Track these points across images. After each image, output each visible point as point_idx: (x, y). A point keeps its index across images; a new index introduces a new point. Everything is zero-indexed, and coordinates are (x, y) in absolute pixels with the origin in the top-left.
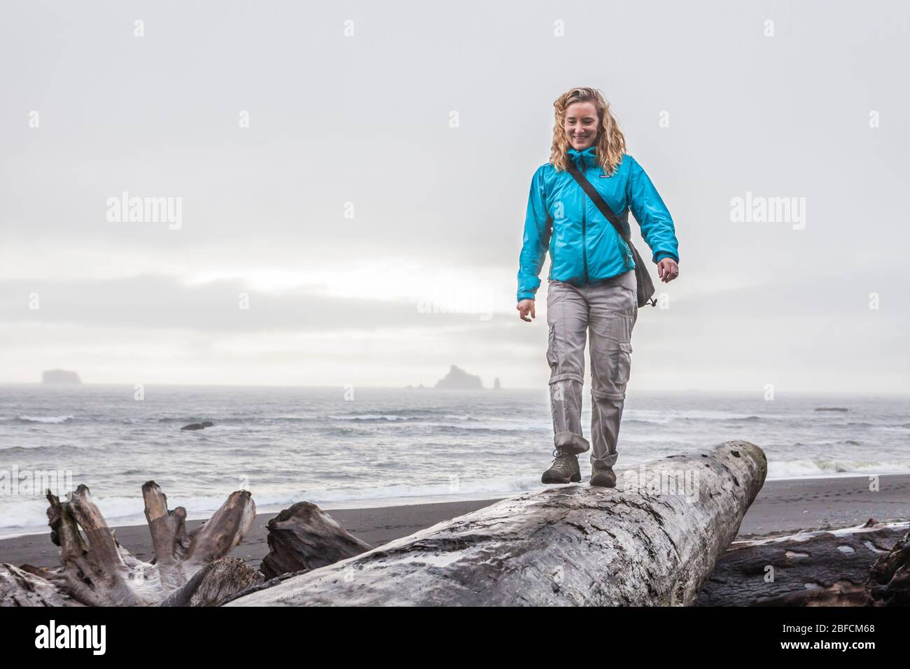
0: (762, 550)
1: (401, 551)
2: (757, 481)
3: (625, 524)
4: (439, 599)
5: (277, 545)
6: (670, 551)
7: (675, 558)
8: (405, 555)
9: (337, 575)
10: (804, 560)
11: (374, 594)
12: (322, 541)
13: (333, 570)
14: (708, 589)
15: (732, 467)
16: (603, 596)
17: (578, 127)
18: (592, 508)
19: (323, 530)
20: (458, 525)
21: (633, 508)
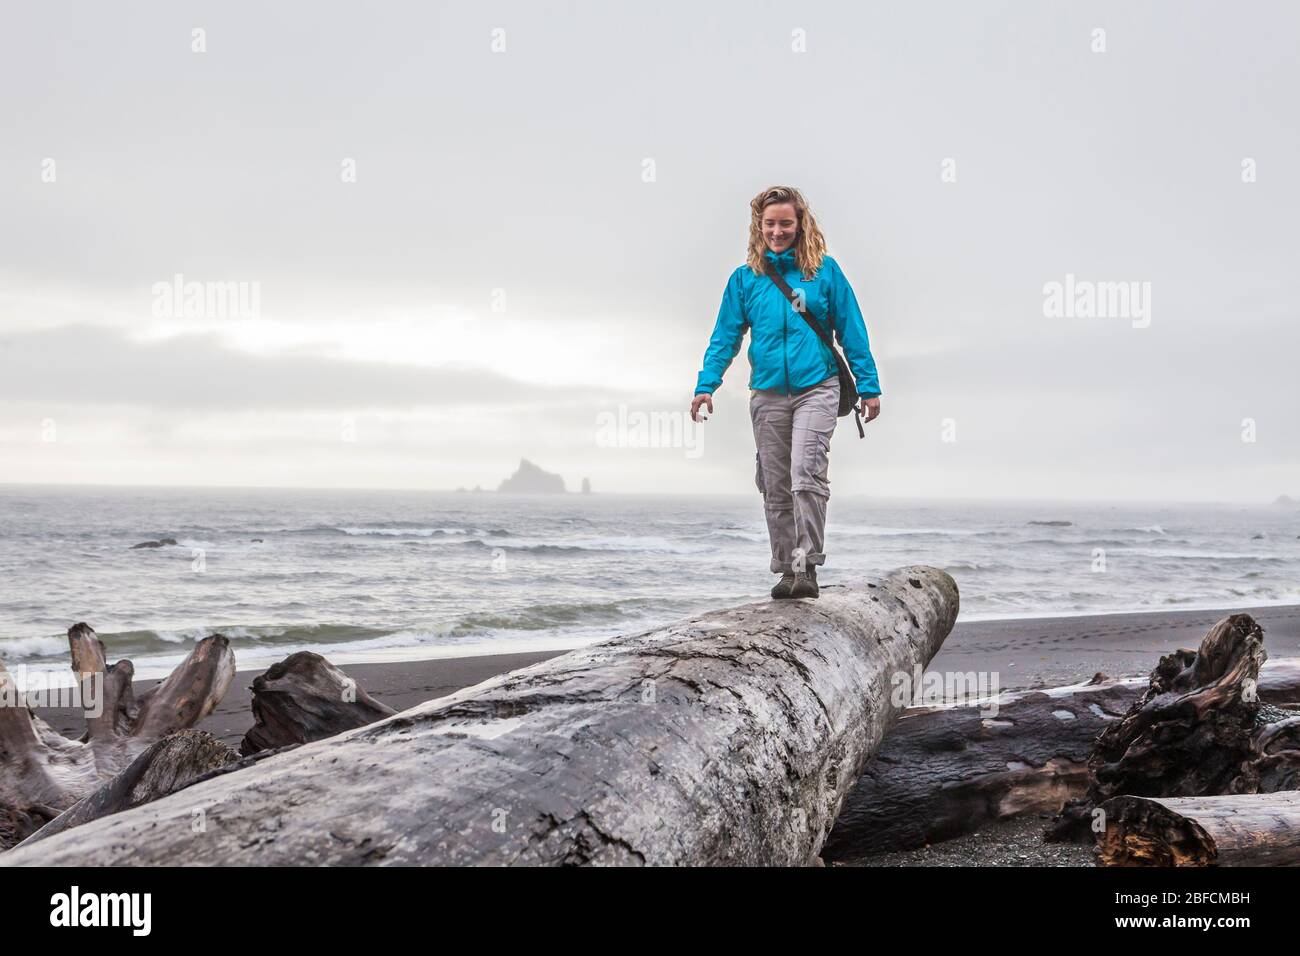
0: (951, 717)
1: (434, 718)
2: (943, 623)
3: (756, 680)
4: (484, 784)
5: (264, 713)
6: (818, 718)
7: (826, 726)
8: (439, 722)
9: (337, 751)
10: (1007, 730)
11: (389, 778)
12: (332, 708)
13: (333, 744)
14: (874, 771)
15: (909, 602)
16: (721, 780)
17: (776, 230)
18: (710, 657)
19: (332, 691)
20: (517, 681)
21: (768, 658)
